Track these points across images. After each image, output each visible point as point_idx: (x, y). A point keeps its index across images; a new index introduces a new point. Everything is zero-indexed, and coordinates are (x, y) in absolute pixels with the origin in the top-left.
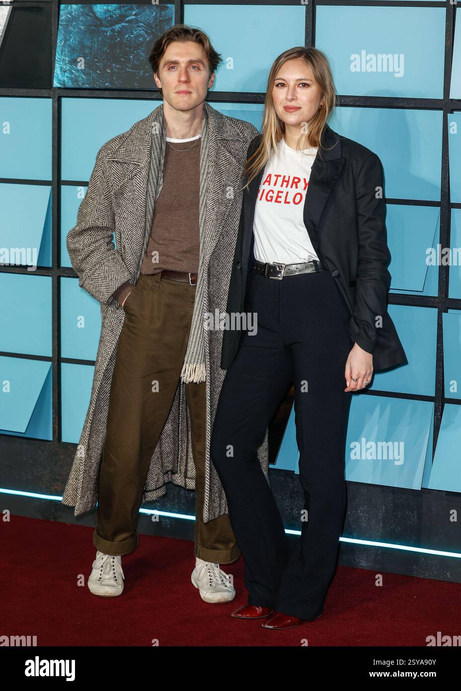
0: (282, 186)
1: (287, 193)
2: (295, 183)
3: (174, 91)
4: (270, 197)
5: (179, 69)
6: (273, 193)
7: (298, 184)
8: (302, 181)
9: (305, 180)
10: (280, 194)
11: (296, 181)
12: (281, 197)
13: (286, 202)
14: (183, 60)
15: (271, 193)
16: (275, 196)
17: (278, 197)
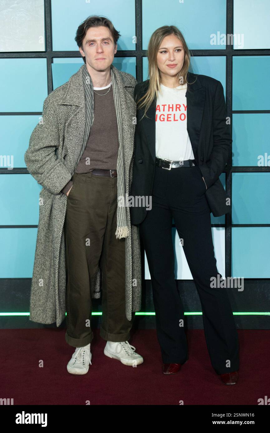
0: (169, 111)
1: (174, 115)
2: (178, 108)
3: (95, 59)
4: (163, 118)
5: (96, 44)
6: (164, 116)
7: (180, 108)
8: (182, 106)
9: (184, 105)
10: (169, 116)
11: (178, 107)
12: (170, 118)
13: (175, 120)
14: (98, 39)
15: (162, 116)
16: (166, 117)
17: (168, 118)
